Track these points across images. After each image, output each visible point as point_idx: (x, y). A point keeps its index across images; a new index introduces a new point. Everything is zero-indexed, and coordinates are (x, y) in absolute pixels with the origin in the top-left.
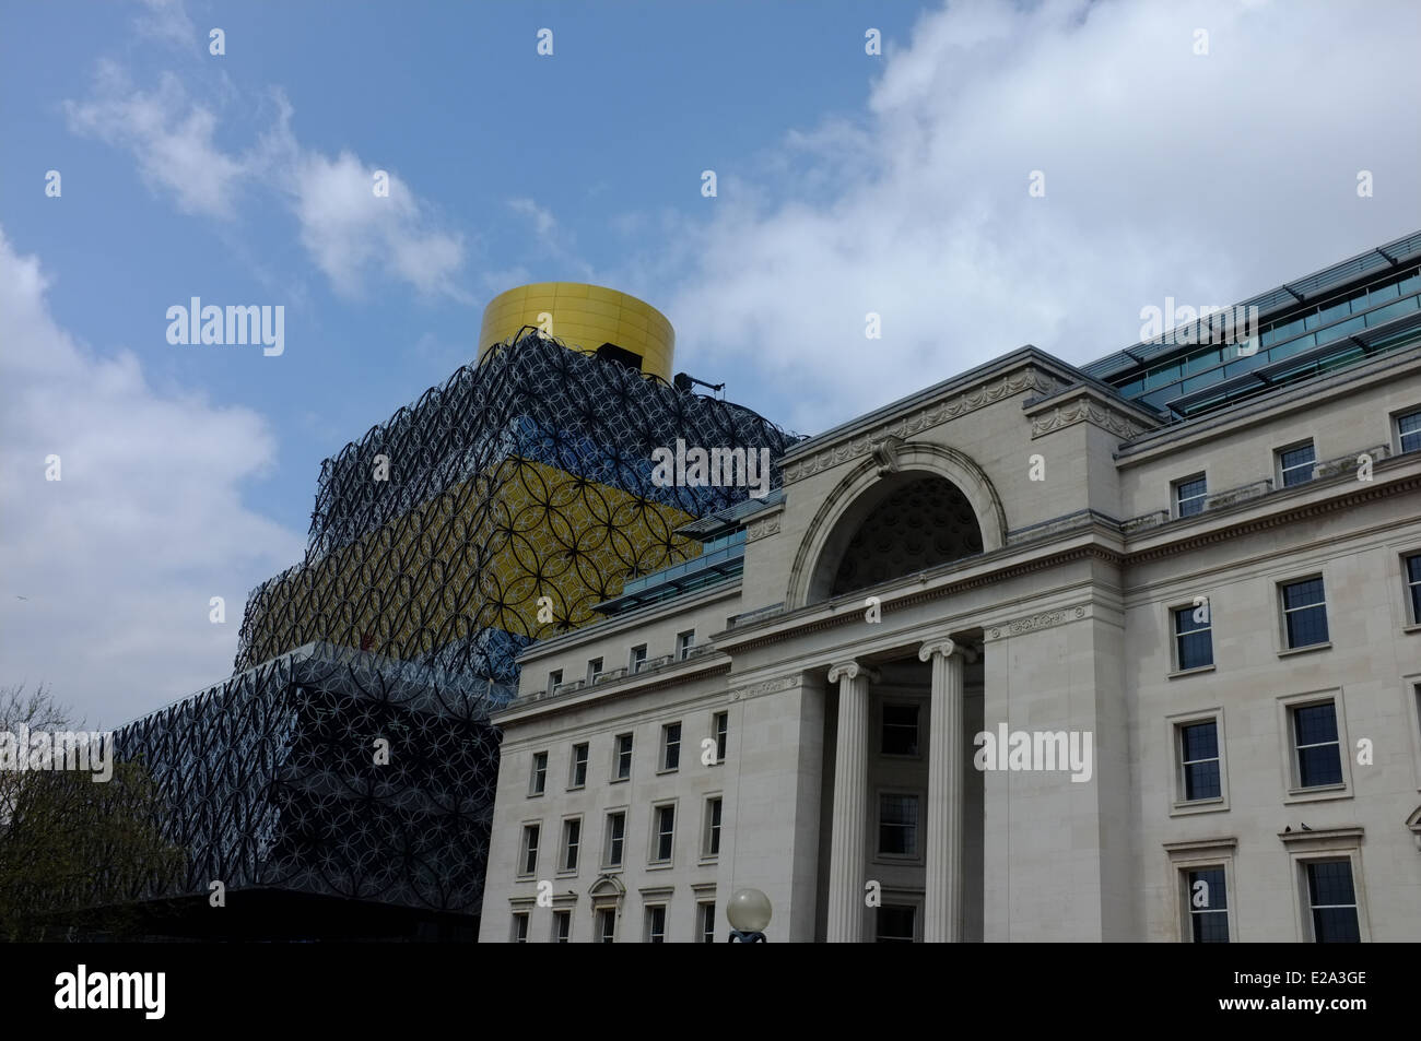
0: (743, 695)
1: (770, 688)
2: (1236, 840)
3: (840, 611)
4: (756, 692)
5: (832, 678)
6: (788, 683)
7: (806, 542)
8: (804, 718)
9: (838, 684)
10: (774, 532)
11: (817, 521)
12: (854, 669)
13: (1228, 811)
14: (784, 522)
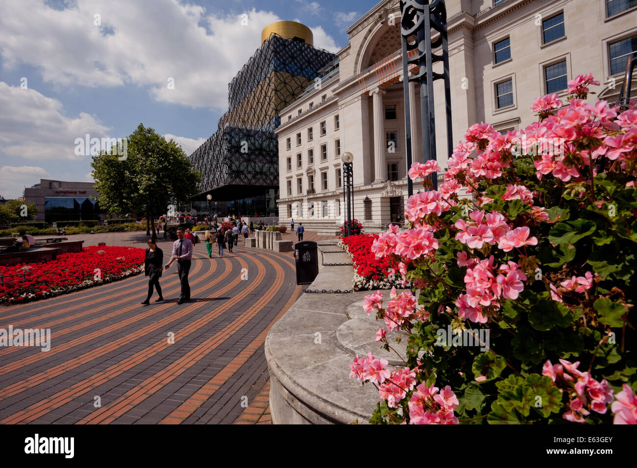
0: (343, 106)
1: (351, 102)
2: (519, 118)
3: (371, 72)
4: (346, 104)
5: (370, 95)
6: (357, 99)
7: (358, 55)
8: (362, 109)
9: (372, 96)
10: (348, 55)
11: (361, 46)
12: (378, 89)
13: (516, 109)
14: (350, 51)
